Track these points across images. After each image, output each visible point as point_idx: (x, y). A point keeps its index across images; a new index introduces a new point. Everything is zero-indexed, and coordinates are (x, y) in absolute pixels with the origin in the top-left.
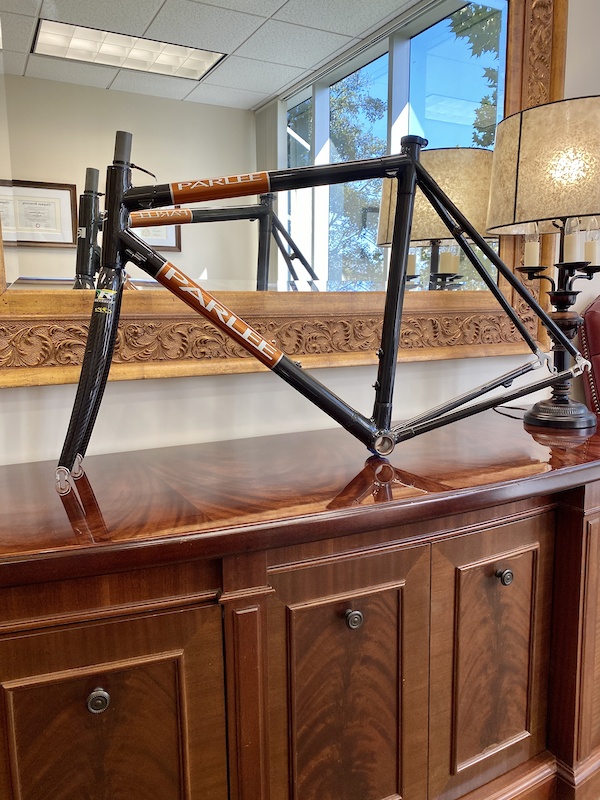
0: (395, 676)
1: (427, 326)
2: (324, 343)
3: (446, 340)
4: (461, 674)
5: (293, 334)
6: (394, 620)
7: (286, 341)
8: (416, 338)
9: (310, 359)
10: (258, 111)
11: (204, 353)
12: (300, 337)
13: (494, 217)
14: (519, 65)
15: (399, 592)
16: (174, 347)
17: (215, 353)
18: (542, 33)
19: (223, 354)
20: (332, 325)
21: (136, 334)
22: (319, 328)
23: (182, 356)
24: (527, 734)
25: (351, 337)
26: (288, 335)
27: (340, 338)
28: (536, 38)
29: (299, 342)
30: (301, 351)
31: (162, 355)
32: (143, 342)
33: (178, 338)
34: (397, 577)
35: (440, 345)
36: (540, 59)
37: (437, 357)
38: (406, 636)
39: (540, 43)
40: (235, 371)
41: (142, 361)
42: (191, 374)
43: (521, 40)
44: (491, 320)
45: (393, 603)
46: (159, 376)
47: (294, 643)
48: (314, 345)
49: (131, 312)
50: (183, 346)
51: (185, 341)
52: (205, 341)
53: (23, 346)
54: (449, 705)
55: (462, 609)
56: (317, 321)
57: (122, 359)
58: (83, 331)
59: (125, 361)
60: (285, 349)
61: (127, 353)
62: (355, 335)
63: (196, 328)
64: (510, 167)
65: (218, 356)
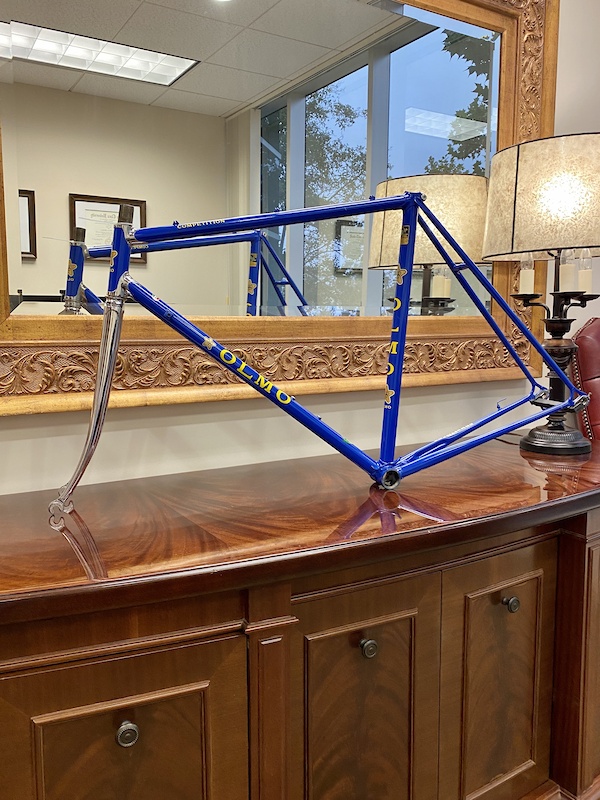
1: (423, 352)
2: (324, 368)
3: (441, 366)
5: (293, 359)
6: (407, 649)
7: (287, 367)
8: (412, 364)
9: (310, 384)
10: (227, 120)
11: (206, 379)
13: (491, 245)
14: (511, 96)
15: (412, 621)
16: (177, 373)
17: (217, 380)
18: (533, 65)
19: (224, 380)
20: (331, 350)
21: (139, 360)
22: (319, 353)
23: (184, 382)
24: (532, 763)
25: (350, 362)
26: (289, 361)
27: (338, 365)
28: (527, 70)
29: (299, 367)
30: (301, 376)
31: (164, 381)
32: (145, 367)
33: (178, 363)
34: (410, 606)
35: (437, 370)
36: (532, 90)
37: (433, 383)
39: (531, 74)
40: (237, 397)
41: (144, 388)
42: (194, 400)
43: (513, 71)
44: (485, 346)
46: (161, 402)
47: (312, 672)
48: (313, 371)
49: (134, 338)
50: (185, 372)
51: (187, 367)
52: (207, 367)
53: (26, 372)
55: (471, 636)
56: (316, 346)
57: (124, 386)
58: (86, 357)
59: (127, 388)
60: (286, 374)
61: (130, 380)
62: (355, 362)
63: (197, 354)
64: (507, 198)
65: (219, 382)
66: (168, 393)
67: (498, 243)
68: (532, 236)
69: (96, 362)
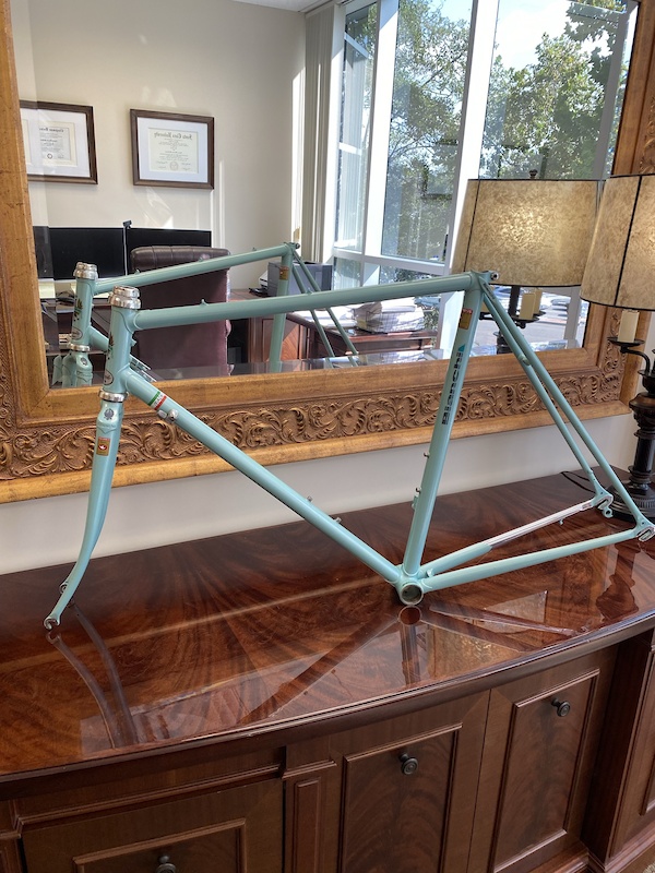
0: (442, 802)
1: (500, 395)
2: (388, 420)
3: (520, 407)
4: (507, 793)
5: (355, 414)
6: (448, 757)
7: (347, 422)
8: (488, 408)
9: (371, 439)
10: (309, 15)
11: (259, 442)
12: (362, 417)
15: (455, 735)
17: (271, 441)
19: (279, 441)
20: (397, 401)
22: (383, 405)
24: (564, 833)
25: (417, 412)
26: (349, 415)
27: (404, 415)
29: (360, 422)
30: (362, 431)
33: (233, 429)
34: (454, 722)
35: (513, 412)
37: (509, 428)
38: (458, 769)
44: (572, 383)
45: (448, 745)
46: (211, 470)
47: (349, 789)
48: (376, 424)
50: (238, 436)
51: (240, 432)
52: (261, 430)
53: (69, 449)
54: (493, 821)
55: (515, 738)
56: (381, 399)
57: (172, 454)
58: (132, 429)
59: (175, 456)
60: (345, 430)
61: (178, 448)
62: (422, 410)
63: (251, 417)
65: (273, 443)
69: (143, 433)
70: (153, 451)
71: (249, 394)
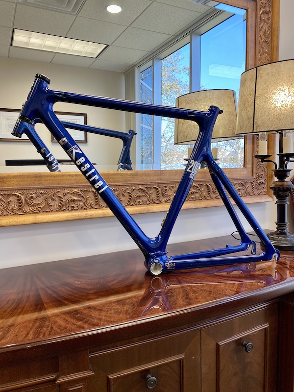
1: (204, 189)
2: (145, 199)
3: (216, 195)
5: (127, 195)
7: (122, 198)
8: (197, 195)
9: (137, 208)
10: (126, 73)
11: (73, 207)
12: (131, 196)
13: (241, 127)
14: (253, 45)
16: (55, 204)
17: (80, 207)
18: (266, 27)
19: (85, 207)
20: (149, 189)
21: (32, 197)
22: (142, 191)
23: (60, 209)
25: (160, 195)
26: (123, 195)
27: (154, 196)
28: (263, 30)
29: (130, 199)
30: (131, 204)
31: (48, 209)
32: (36, 202)
33: (57, 199)
35: (212, 198)
36: (265, 41)
37: (210, 205)
39: (265, 33)
40: (92, 217)
41: (35, 213)
42: (65, 219)
43: (254, 31)
44: (241, 184)
46: (45, 221)
48: (139, 200)
49: (29, 185)
50: (61, 203)
51: (62, 201)
52: (74, 201)
56: (140, 187)
57: (23, 212)
59: (25, 213)
61: (27, 208)
62: (163, 194)
63: (68, 193)
64: (250, 100)
65: (82, 209)
66: (50, 216)
67: (245, 127)
68: (264, 123)
69: (6, 199)
70: (12, 209)
71: (67, 181)
